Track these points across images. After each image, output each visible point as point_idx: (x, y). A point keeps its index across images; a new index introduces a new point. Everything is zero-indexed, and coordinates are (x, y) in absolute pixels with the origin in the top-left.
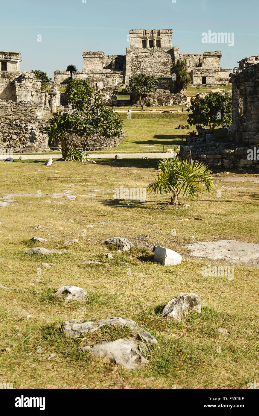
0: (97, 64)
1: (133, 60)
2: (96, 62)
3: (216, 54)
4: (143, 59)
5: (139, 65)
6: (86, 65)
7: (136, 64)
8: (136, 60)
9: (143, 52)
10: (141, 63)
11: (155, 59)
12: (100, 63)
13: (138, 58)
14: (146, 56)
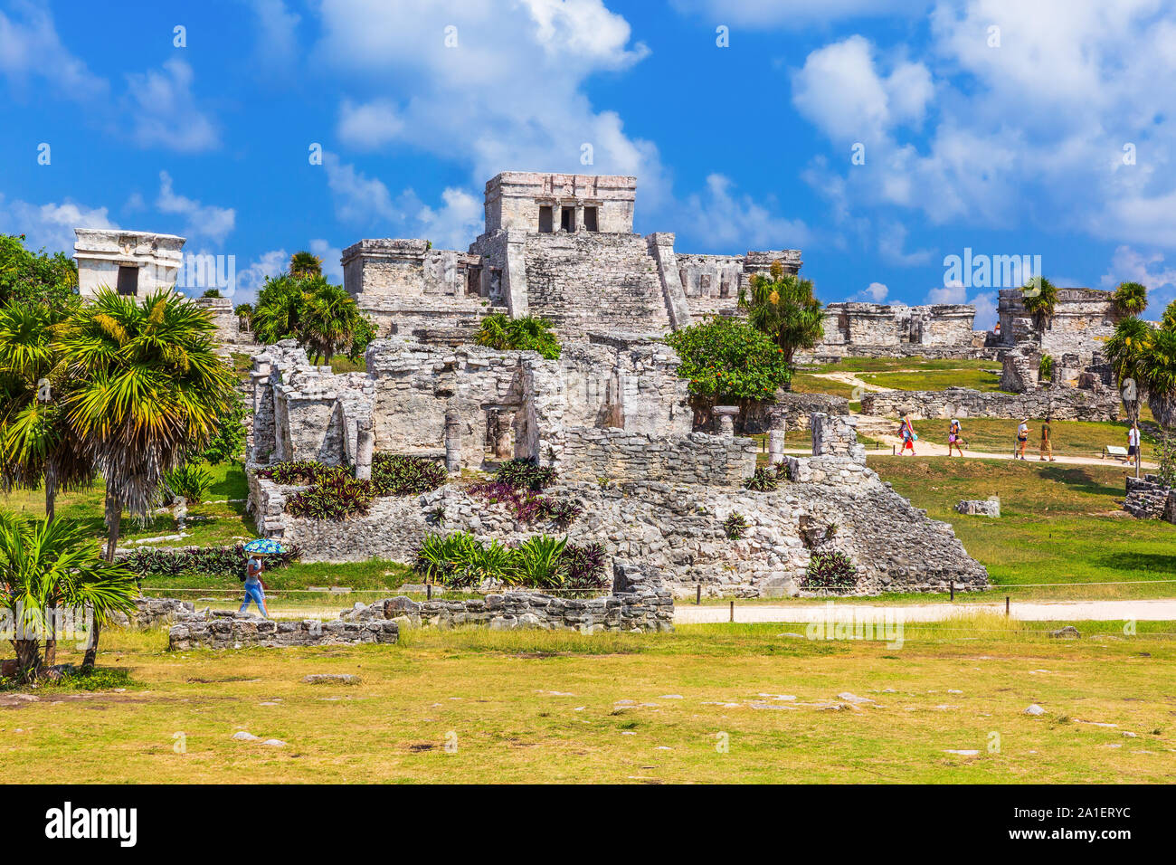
0: (405, 278)
1: (528, 271)
2: (404, 273)
3: (785, 258)
4: (559, 268)
5: (551, 288)
6: (371, 282)
7: (539, 283)
8: (537, 273)
9: (555, 246)
10: (554, 279)
11: (597, 270)
12: (415, 276)
13: (542, 263)
14: (568, 261)
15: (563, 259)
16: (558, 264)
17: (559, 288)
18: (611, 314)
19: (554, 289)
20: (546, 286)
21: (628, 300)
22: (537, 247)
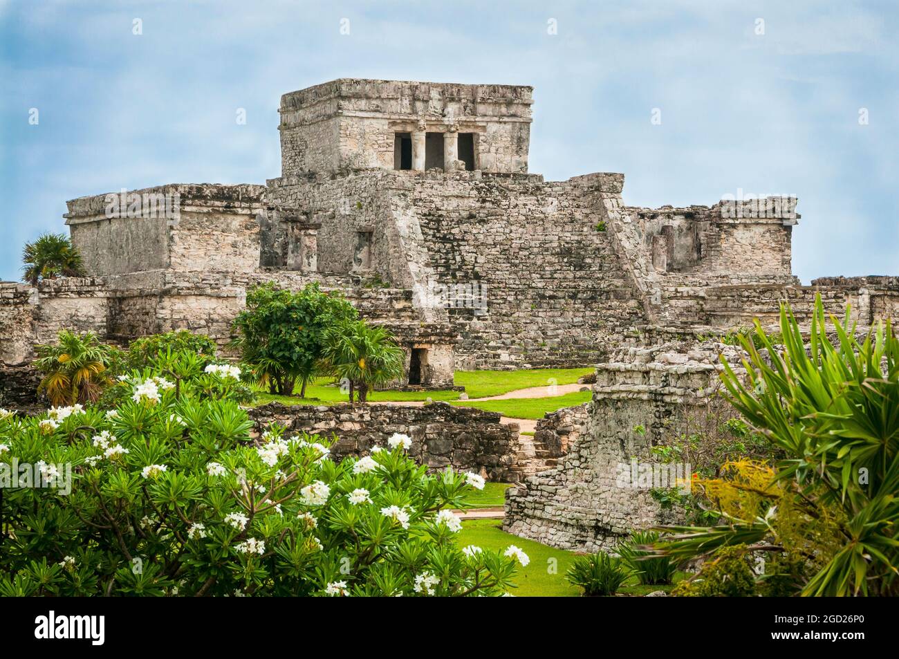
0: (234, 245)
2: (231, 238)
4: (464, 227)
5: (458, 258)
6: (182, 251)
7: (439, 251)
8: (434, 236)
9: (447, 194)
10: (459, 245)
11: (517, 231)
12: (248, 242)
13: (438, 221)
14: (471, 216)
15: (465, 214)
16: (460, 222)
17: (470, 258)
18: (551, 297)
19: (463, 260)
20: (450, 256)
21: (570, 276)
22: (423, 196)
